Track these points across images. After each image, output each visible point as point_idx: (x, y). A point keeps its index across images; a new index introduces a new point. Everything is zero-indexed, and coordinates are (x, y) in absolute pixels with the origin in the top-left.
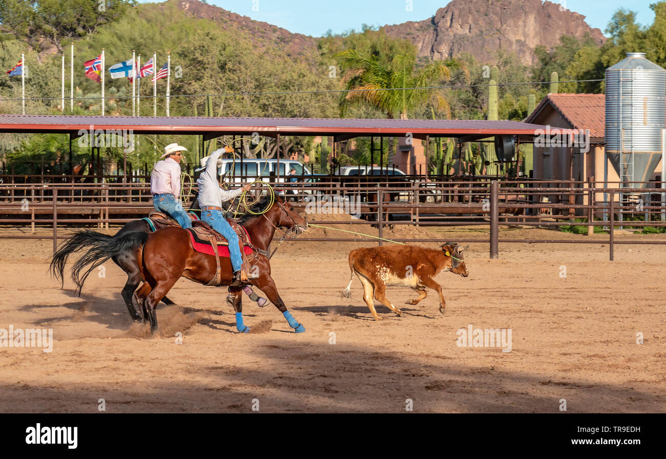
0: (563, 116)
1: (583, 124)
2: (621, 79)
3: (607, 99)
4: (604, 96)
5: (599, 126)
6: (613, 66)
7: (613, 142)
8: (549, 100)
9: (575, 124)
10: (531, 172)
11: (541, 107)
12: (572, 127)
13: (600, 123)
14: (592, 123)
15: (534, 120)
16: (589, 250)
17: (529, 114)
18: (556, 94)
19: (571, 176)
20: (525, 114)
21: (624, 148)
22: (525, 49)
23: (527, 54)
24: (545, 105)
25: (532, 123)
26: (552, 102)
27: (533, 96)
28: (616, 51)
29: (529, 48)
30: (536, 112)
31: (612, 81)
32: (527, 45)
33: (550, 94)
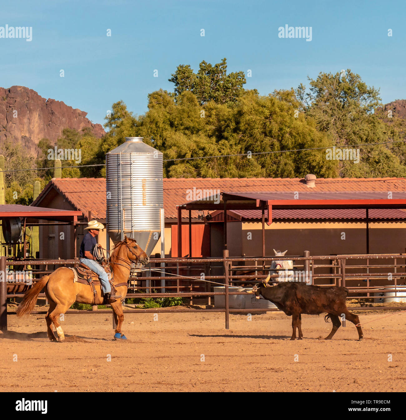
0: (67, 199)
1: (86, 207)
2: (121, 162)
3: (108, 182)
4: (105, 179)
5: (101, 208)
6: (113, 150)
7: (114, 222)
8: (54, 184)
9: (78, 207)
10: (38, 254)
11: (46, 192)
12: (75, 209)
13: (102, 205)
14: (94, 205)
15: (39, 204)
16: (94, 324)
17: (35, 199)
18: (60, 179)
19: (76, 255)
20: (31, 200)
21: (126, 228)
22: (30, 145)
23: (33, 149)
24: (49, 190)
25: (38, 206)
26: (56, 186)
27: (38, 183)
28: (114, 140)
29: (34, 144)
30: (41, 196)
31: (113, 164)
32: (32, 141)
33: (54, 179)
